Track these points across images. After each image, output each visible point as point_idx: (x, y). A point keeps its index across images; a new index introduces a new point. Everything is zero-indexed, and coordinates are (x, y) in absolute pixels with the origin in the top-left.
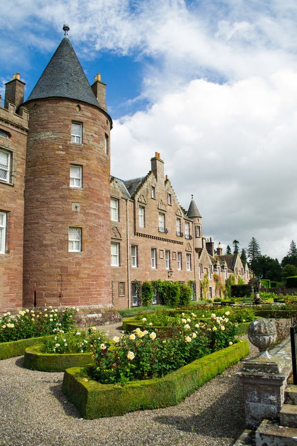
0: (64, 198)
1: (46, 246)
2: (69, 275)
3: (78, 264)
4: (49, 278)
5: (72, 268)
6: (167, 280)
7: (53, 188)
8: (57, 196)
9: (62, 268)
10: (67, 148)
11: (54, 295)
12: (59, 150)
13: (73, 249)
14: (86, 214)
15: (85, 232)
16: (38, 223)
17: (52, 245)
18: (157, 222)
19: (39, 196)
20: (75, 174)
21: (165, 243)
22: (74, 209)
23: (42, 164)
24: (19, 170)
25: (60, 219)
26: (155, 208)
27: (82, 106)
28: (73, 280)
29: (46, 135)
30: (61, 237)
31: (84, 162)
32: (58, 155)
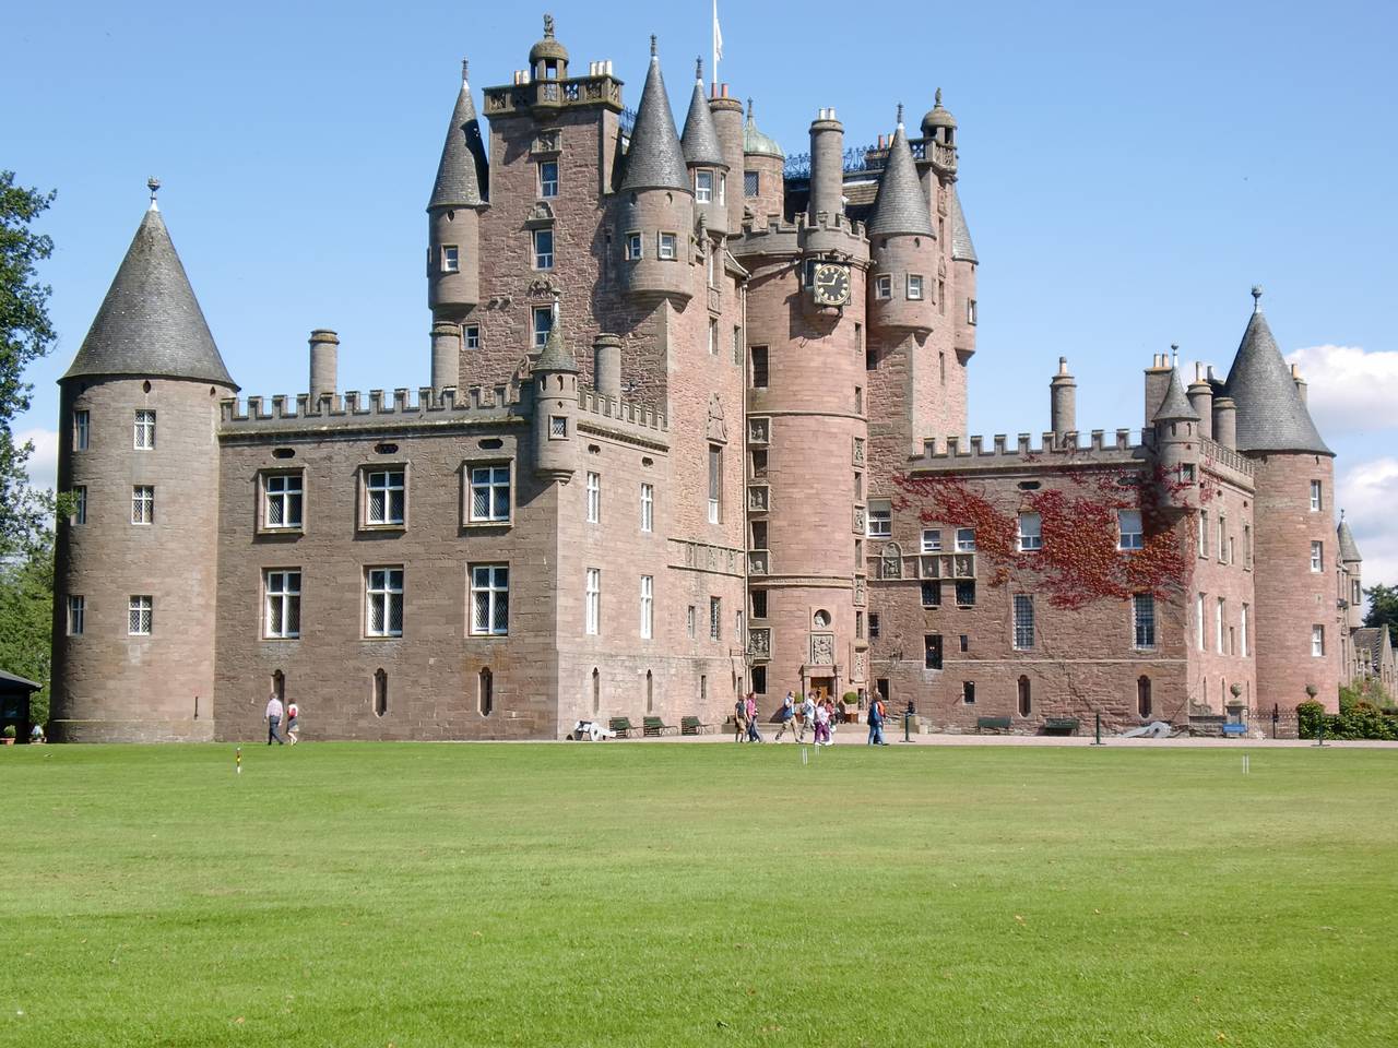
0: (1306, 587)
1: (1288, 648)
3: (1322, 671)
4: (1292, 688)
7: (1294, 574)
8: (1299, 584)
9: (1307, 676)
10: (1307, 519)
12: (1299, 522)
13: (1316, 652)
14: (1328, 607)
15: (1326, 630)
16: (1277, 618)
17: (1296, 647)
19: (1276, 584)
20: (1313, 552)
22: (1317, 602)
23: (1278, 542)
25: (1304, 614)
27: (1320, 457)
29: (1280, 503)
30: (1306, 637)
31: (1325, 537)
32: (1299, 530)
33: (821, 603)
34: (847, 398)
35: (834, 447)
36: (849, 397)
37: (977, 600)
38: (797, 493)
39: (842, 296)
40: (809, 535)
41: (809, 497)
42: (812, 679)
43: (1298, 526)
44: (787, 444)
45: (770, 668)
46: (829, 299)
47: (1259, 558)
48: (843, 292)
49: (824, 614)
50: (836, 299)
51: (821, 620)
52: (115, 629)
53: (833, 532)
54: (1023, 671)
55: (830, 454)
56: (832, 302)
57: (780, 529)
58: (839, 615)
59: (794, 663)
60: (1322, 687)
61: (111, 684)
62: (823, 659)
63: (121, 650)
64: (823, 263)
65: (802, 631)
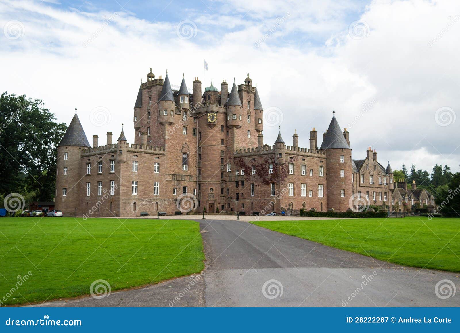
0: (339, 180)
1: (334, 195)
2: (342, 203)
3: (344, 200)
4: (336, 204)
5: (342, 202)
6: (374, 205)
7: (335, 177)
8: (337, 179)
9: (339, 201)
10: (340, 164)
11: (337, 209)
12: (337, 165)
13: (342, 196)
14: (346, 185)
15: (346, 190)
17: (336, 195)
18: (369, 180)
19: (331, 180)
20: (342, 172)
21: (373, 188)
22: (342, 184)
23: (332, 170)
24: (325, 172)
25: (338, 187)
26: (368, 174)
27: (343, 150)
28: (343, 205)
29: (332, 161)
30: (339, 192)
31: (345, 168)
32: (337, 167)
33: (211, 187)
34: (218, 142)
35: (215, 153)
36: (219, 142)
37: (245, 185)
38: (206, 163)
39: (214, 120)
40: (209, 172)
41: (209, 164)
42: (209, 203)
43: (337, 166)
44: (204, 153)
45: (201, 201)
46: (211, 121)
47: (327, 174)
48: (215, 119)
49: (213, 189)
50: (213, 121)
51: (212, 191)
52: (60, 195)
53: (214, 171)
54: (252, 201)
55: (214, 154)
56: (212, 121)
57: (203, 171)
58: (216, 189)
59: (206, 200)
60: (344, 204)
61: (60, 205)
62: (212, 199)
63: (61, 199)
64: (210, 113)
65: (207, 193)
